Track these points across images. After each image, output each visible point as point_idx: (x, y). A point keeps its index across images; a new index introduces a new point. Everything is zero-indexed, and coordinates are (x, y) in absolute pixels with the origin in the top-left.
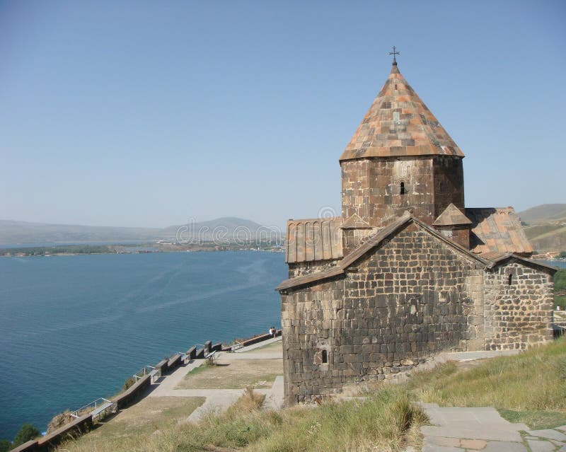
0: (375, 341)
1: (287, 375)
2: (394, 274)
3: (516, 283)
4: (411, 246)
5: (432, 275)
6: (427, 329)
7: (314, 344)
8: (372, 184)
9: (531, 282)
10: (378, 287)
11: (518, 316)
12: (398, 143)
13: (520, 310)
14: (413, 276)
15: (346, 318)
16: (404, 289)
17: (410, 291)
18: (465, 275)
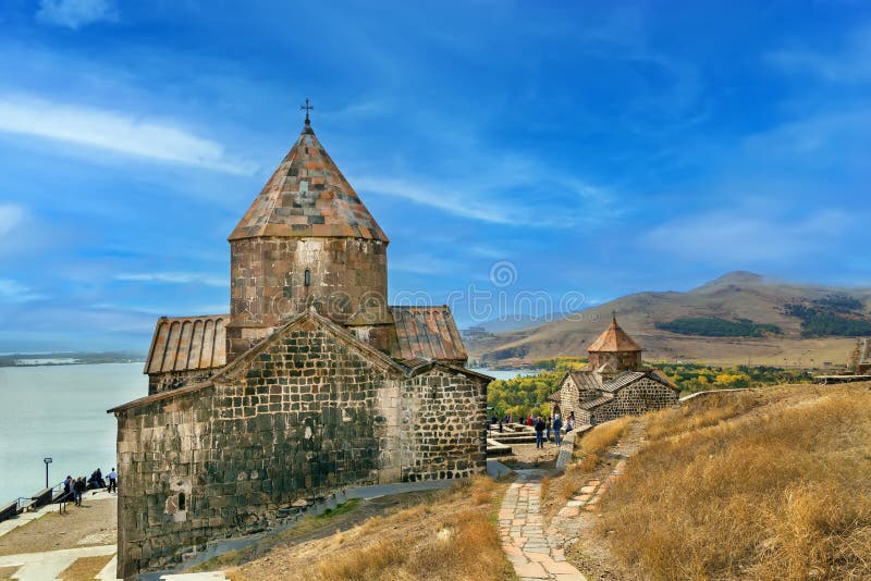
0: (255, 476)
1: (124, 533)
2: (283, 386)
3: (441, 396)
4: (306, 349)
5: (334, 386)
6: (326, 456)
7: (165, 485)
8: (268, 272)
9: (458, 395)
10: (260, 404)
11: (443, 437)
12: (303, 220)
13: (446, 430)
14: (308, 389)
15: (214, 447)
16: (296, 406)
17: (304, 409)
18: (377, 387)
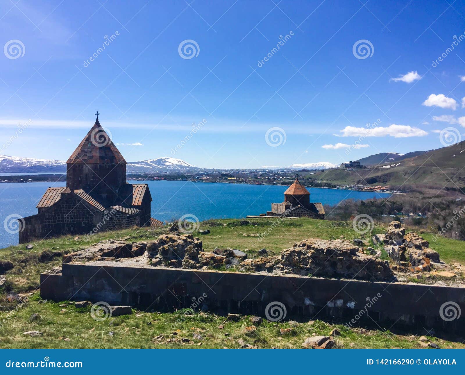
2: (64, 214)
3: (114, 219)
5: (80, 215)
9: (119, 219)
10: (58, 220)
14: (72, 216)
16: (68, 221)
17: (71, 221)
